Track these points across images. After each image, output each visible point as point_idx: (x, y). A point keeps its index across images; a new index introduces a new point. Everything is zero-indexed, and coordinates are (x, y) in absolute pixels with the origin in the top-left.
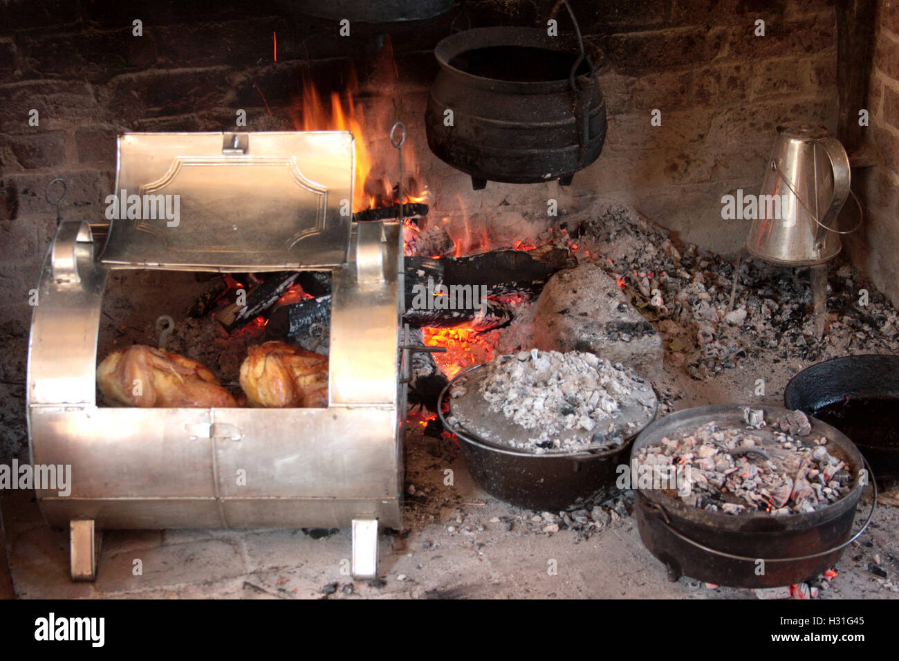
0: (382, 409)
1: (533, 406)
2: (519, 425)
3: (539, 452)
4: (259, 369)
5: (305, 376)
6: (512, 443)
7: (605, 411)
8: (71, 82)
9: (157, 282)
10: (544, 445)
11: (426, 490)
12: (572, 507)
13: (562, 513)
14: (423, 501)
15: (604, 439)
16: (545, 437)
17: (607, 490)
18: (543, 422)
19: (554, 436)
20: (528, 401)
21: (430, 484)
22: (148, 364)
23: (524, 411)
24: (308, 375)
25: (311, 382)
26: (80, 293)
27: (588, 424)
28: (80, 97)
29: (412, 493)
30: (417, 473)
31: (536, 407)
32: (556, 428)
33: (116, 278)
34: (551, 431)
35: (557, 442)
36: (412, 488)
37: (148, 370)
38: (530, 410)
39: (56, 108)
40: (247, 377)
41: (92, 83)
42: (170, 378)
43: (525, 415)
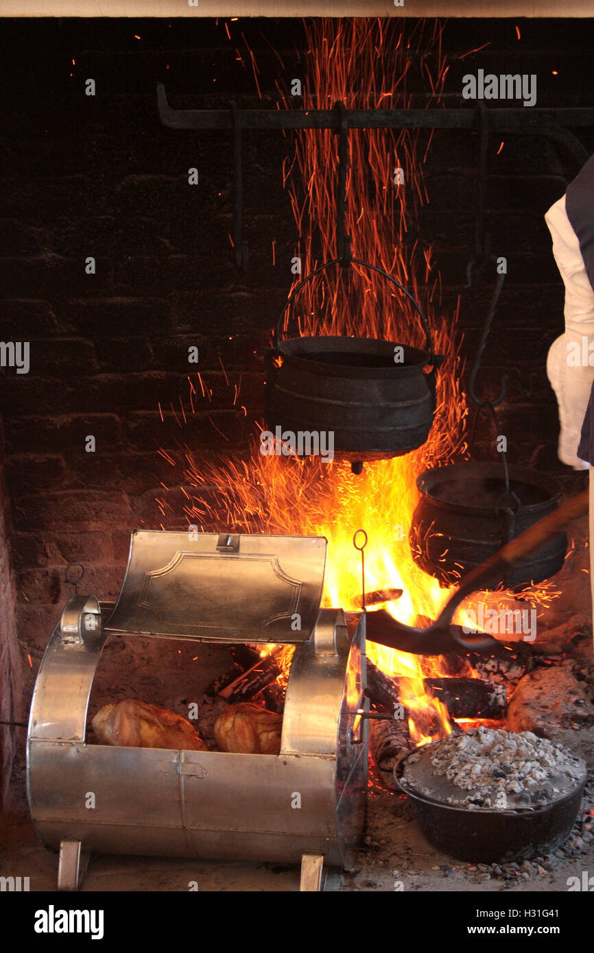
0: (325, 758)
1: (471, 770)
2: (458, 786)
3: (472, 807)
4: (228, 725)
5: (268, 732)
6: (450, 800)
7: (535, 779)
8: (111, 493)
9: (179, 665)
10: (476, 802)
11: (382, 841)
12: (504, 860)
13: (494, 864)
14: (377, 850)
15: (530, 800)
16: (478, 796)
17: (535, 847)
18: (478, 784)
19: (486, 796)
20: (468, 767)
21: (386, 838)
22: (136, 715)
23: (463, 774)
24: (271, 731)
25: (273, 737)
26: (81, 653)
27: (518, 787)
28: (118, 505)
29: (368, 843)
30: (377, 828)
31: (473, 772)
32: (489, 790)
33: (143, 659)
34: (485, 791)
35: (489, 800)
36: (369, 838)
37: (135, 719)
38: (468, 774)
39: (97, 513)
40: (219, 730)
41: (129, 494)
42: (154, 728)
43: (463, 778)
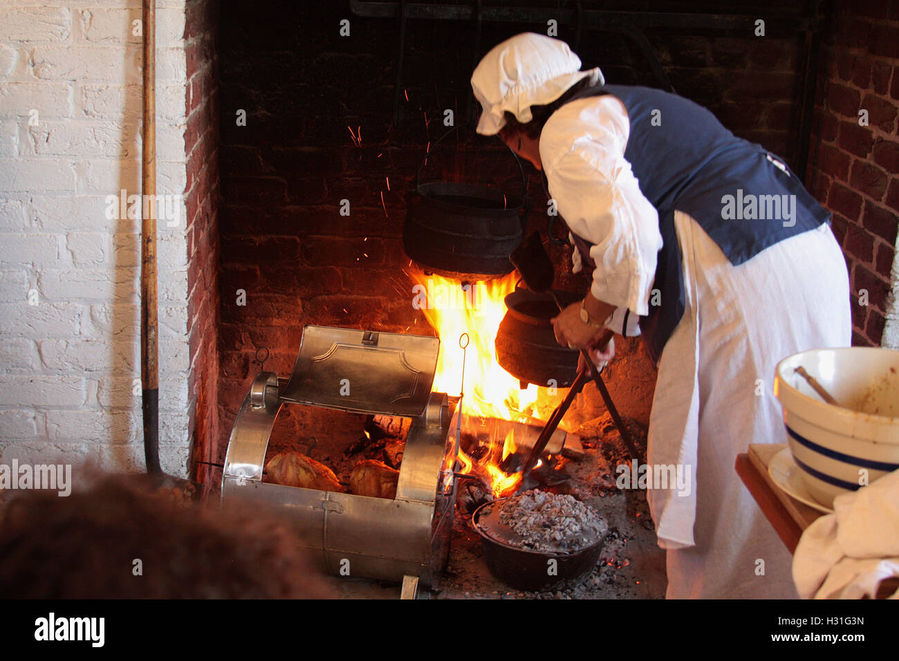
0: (426, 504)
1: (527, 521)
2: (516, 532)
3: (525, 548)
4: (360, 475)
5: (387, 482)
6: (510, 542)
7: (571, 530)
8: (290, 297)
9: (326, 431)
10: (528, 545)
11: (459, 571)
12: (543, 590)
13: (536, 593)
14: (455, 576)
15: (566, 546)
16: (530, 540)
17: (566, 582)
18: (531, 532)
19: (535, 541)
20: (525, 518)
21: (462, 568)
22: (297, 463)
23: (520, 523)
24: (390, 482)
25: (391, 487)
26: (263, 414)
27: (558, 536)
28: (293, 307)
29: (449, 571)
30: (456, 561)
31: (528, 522)
32: (538, 537)
33: (301, 425)
34: (535, 538)
35: (537, 544)
36: (450, 567)
37: (296, 467)
38: (525, 523)
39: (278, 312)
40: (353, 479)
41: (302, 299)
42: (309, 474)
43: (521, 527)
